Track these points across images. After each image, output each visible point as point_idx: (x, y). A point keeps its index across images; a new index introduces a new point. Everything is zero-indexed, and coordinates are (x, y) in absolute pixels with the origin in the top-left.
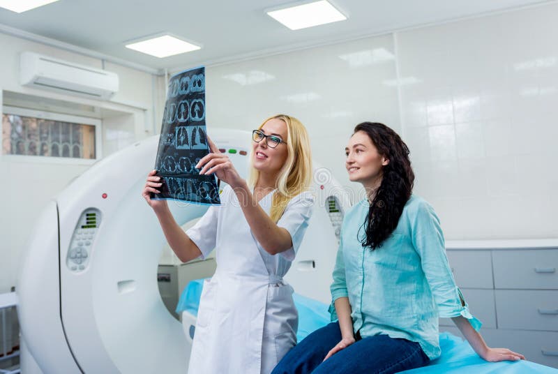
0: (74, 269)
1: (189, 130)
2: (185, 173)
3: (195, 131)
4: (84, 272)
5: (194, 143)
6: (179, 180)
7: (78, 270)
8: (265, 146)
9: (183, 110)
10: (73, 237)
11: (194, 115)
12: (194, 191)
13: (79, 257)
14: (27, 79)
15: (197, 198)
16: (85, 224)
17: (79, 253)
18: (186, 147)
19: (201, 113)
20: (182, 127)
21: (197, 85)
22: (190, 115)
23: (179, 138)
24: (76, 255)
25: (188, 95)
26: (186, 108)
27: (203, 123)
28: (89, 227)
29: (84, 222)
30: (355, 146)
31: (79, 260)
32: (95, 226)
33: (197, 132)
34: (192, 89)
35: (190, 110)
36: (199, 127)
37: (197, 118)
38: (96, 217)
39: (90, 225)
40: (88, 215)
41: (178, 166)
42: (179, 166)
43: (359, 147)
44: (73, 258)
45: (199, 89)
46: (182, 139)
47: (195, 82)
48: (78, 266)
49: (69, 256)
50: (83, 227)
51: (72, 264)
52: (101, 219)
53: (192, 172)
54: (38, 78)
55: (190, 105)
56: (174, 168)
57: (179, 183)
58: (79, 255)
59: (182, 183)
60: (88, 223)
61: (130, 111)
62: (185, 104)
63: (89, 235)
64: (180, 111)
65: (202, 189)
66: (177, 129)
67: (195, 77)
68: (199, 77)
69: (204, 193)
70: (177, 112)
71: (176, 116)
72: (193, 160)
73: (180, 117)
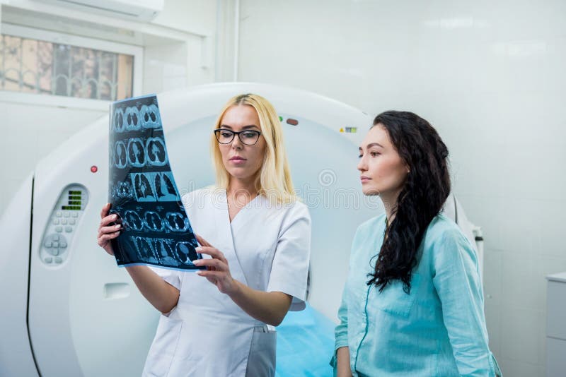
0: (49, 262)
1: (150, 177)
2: (155, 232)
3: (158, 178)
4: (60, 266)
5: (160, 194)
6: (149, 240)
7: (54, 263)
8: (241, 147)
9: (136, 151)
10: (50, 220)
11: (153, 158)
12: (170, 254)
13: (57, 247)
15: (175, 263)
16: (66, 204)
17: (56, 241)
18: (150, 199)
19: (162, 155)
20: (140, 174)
21: (150, 118)
22: (147, 158)
23: (137, 188)
24: (52, 244)
25: (139, 131)
26: (141, 149)
27: (167, 168)
28: (71, 208)
29: (65, 202)
30: (370, 146)
31: (56, 251)
32: (79, 208)
33: (162, 181)
34: (142, 123)
35: (146, 151)
36: (162, 173)
37: (157, 162)
38: (81, 196)
39: (73, 205)
40: (71, 193)
41: (144, 223)
42: (147, 224)
44: (48, 248)
45: (155, 125)
46: (143, 189)
47: (146, 114)
48: (54, 257)
49: (42, 244)
50: (64, 208)
51: (46, 254)
52: (88, 198)
53: (164, 231)
55: (145, 144)
56: (141, 226)
57: (150, 244)
58: (56, 244)
59: (153, 243)
60: (70, 203)
62: (138, 144)
63: (71, 219)
64: (131, 152)
65: (179, 251)
66: (133, 176)
67: (145, 109)
68: (151, 109)
69: (183, 257)
70: (127, 153)
71: (128, 158)
72: (163, 215)
73: (133, 160)
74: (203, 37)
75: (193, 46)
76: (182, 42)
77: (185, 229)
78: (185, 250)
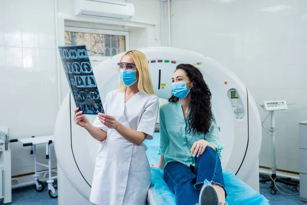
1: (83, 78)
2: (84, 100)
3: (87, 78)
5: (87, 85)
9: (76, 67)
11: (84, 70)
12: (90, 109)
14: (77, 12)
15: (92, 112)
18: (83, 86)
19: (89, 69)
20: (78, 76)
21: (82, 54)
22: (81, 70)
23: (77, 82)
25: (77, 59)
26: (78, 66)
27: (92, 74)
30: (178, 77)
33: (89, 79)
34: (78, 56)
35: (81, 67)
36: (89, 76)
37: (87, 72)
41: (79, 96)
43: (179, 78)
45: (85, 57)
46: (80, 82)
47: (80, 53)
53: (88, 99)
54: (83, 11)
55: (80, 65)
61: (144, 27)
62: (77, 64)
64: (74, 67)
65: (94, 108)
66: (75, 77)
67: (79, 51)
68: (82, 51)
69: (96, 110)
70: (73, 68)
71: (73, 70)
72: (88, 93)
73: (75, 71)
74: (154, 25)
75: (150, 30)
76: (145, 28)
77: (97, 98)
78: (97, 107)
